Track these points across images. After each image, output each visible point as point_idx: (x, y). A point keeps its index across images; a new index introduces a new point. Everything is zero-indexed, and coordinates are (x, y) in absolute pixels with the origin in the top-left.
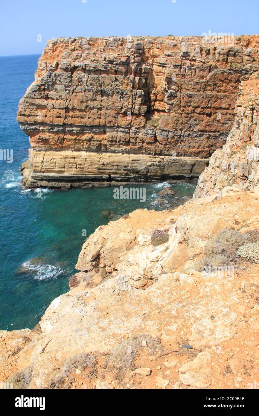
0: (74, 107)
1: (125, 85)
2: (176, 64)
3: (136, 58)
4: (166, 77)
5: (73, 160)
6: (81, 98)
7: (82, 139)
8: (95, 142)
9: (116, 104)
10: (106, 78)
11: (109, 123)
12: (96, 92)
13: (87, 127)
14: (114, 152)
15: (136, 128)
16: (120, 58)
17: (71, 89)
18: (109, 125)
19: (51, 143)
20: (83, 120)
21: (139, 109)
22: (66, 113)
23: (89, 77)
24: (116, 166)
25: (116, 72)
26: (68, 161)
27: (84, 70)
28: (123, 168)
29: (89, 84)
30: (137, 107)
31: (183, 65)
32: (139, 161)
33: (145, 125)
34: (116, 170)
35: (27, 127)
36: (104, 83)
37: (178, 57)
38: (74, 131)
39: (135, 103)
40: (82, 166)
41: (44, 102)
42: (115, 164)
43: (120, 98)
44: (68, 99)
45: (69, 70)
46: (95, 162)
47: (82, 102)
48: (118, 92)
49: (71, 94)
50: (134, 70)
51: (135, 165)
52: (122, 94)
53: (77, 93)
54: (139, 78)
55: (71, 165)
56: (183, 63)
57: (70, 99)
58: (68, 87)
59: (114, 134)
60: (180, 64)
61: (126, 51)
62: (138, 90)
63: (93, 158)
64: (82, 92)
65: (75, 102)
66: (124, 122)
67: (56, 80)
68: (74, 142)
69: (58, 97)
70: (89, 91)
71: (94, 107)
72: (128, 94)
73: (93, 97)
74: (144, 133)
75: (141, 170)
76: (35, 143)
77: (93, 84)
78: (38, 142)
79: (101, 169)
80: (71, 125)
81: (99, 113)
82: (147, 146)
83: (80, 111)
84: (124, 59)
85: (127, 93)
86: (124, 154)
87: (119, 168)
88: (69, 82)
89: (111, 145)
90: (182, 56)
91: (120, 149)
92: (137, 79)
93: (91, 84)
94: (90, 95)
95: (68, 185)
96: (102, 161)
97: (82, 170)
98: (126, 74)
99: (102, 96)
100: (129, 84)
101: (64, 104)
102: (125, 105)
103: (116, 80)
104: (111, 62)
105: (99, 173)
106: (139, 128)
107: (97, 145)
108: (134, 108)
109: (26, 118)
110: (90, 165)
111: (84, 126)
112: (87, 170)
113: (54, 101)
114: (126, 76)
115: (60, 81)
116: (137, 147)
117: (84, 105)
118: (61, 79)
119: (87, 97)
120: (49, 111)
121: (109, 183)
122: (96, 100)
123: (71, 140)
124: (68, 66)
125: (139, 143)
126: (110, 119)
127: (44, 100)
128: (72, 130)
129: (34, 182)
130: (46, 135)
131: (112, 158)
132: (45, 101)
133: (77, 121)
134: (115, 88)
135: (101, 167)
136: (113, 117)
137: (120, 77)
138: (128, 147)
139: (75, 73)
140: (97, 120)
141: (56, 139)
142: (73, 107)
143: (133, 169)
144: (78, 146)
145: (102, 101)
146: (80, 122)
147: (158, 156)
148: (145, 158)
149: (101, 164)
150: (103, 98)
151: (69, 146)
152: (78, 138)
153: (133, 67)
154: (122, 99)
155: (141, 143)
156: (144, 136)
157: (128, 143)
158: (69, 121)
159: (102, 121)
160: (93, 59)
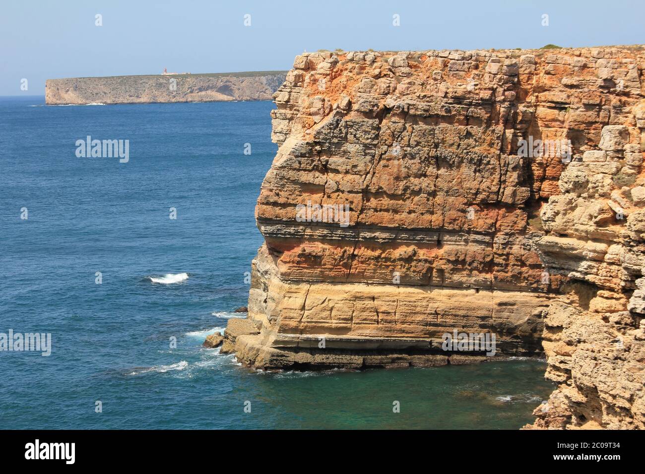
0: (381, 188)
1: (485, 146)
2: (591, 102)
3: (506, 93)
4: (569, 129)
5: (372, 302)
6: (396, 170)
7: (393, 257)
8: (420, 264)
9: (466, 185)
10: (449, 132)
11: (450, 223)
12: (427, 160)
13: (406, 230)
14: (459, 286)
15: (506, 234)
16: (477, 91)
17: (377, 152)
18: (450, 227)
19: (325, 265)
20: (397, 217)
21: (514, 194)
22: (364, 200)
23: (413, 129)
24: (464, 316)
25: (468, 120)
26: (359, 304)
27: (404, 114)
28: (480, 322)
29: (413, 142)
30: (509, 191)
31: (604, 105)
32: (513, 304)
33: (525, 228)
34: (463, 327)
35: (278, 230)
36: (443, 141)
37: (594, 89)
38: (378, 238)
39: (505, 181)
40: (389, 318)
41: (319, 178)
42: (461, 313)
43: (475, 172)
44: (368, 173)
45: (374, 114)
46: (418, 309)
47: (397, 178)
48: (472, 159)
49: (375, 162)
50: (503, 116)
51: (505, 314)
52: (479, 164)
53: (389, 160)
54: (512, 130)
55: (365, 315)
56: (604, 100)
57: (374, 173)
58: (370, 149)
59: (461, 247)
60: (598, 102)
61: (487, 78)
62: (510, 157)
63: (413, 299)
64: (399, 160)
65: (384, 180)
66: (481, 222)
67: (347, 133)
68: (374, 265)
69: (349, 167)
70: (413, 157)
71: (420, 189)
72: (492, 162)
73: (419, 170)
74: (524, 245)
75: (520, 325)
76: (291, 265)
77: (420, 143)
78: (298, 263)
79: (430, 325)
80: (372, 227)
81: (430, 203)
82: (531, 272)
83: (393, 197)
84: (486, 95)
85: (489, 161)
86: (481, 292)
87: (470, 323)
88: (373, 139)
89: (454, 271)
90: (601, 87)
91: (472, 280)
92: (509, 133)
93: (418, 144)
94: (415, 165)
95: (358, 360)
96: (433, 306)
97: (389, 325)
98: (489, 123)
99: (438, 169)
100: (493, 144)
101: (360, 182)
102: (484, 186)
103: (469, 135)
104: (458, 100)
105: (425, 334)
106: (513, 234)
107: (424, 271)
108: (503, 193)
109: (278, 210)
110: (406, 316)
111: (399, 230)
112: (399, 326)
113: (340, 176)
114: (488, 126)
115: (355, 136)
116: (510, 274)
117: (402, 184)
118: (358, 132)
119: (408, 169)
120: (329, 197)
121: (447, 357)
122: (425, 176)
123: (369, 258)
124: (373, 106)
125: (514, 265)
126: (454, 214)
127: (317, 174)
128: (374, 238)
129: (278, 356)
130: (317, 248)
131: (454, 299)
132: (321, 175)
133: (386, 218)
134: (465, 151)
135: (430, 319)
136: (459, 210)
137: (476, 130)
138: (489, 276)
139: (384, 121)
140: (427, 217)
141: (336, 257)
142: (378, 190)
143: (501, 324)
144: (381, 274)
145: (437, 178)
146: (392, 220)
147: (554, 296)
148: (528, 299)
149: (431, 314)
150: (439, 172)
151: (363, 273)
152: (383, 255)
153: (502, 109)
154: (478, 174)
155: (518, 265)
156: (523, 252)
157: (489, 266)
158: (369, 217)
159: (436, 219)
160: (423, 94)
